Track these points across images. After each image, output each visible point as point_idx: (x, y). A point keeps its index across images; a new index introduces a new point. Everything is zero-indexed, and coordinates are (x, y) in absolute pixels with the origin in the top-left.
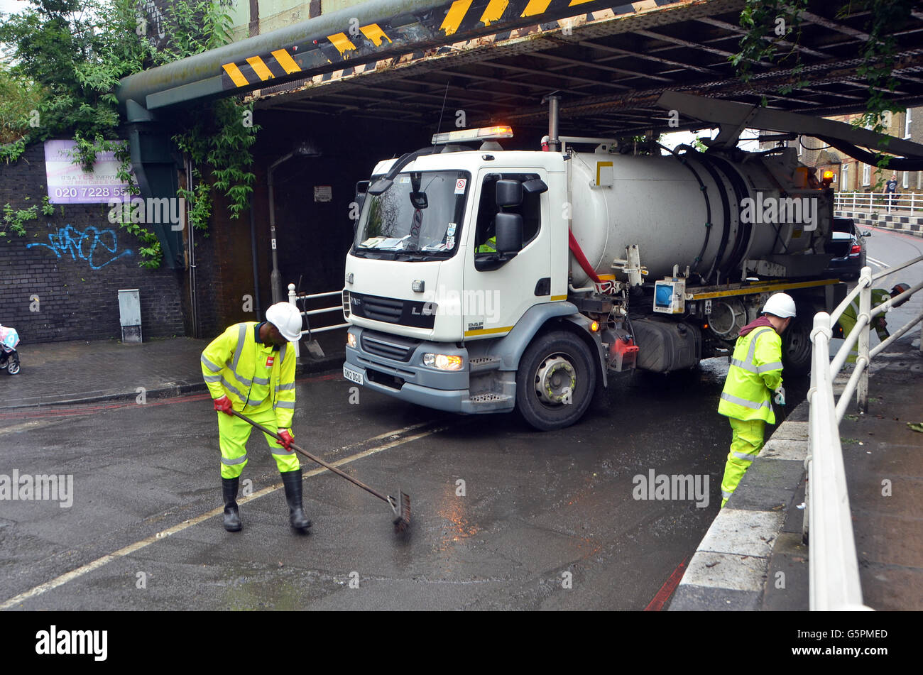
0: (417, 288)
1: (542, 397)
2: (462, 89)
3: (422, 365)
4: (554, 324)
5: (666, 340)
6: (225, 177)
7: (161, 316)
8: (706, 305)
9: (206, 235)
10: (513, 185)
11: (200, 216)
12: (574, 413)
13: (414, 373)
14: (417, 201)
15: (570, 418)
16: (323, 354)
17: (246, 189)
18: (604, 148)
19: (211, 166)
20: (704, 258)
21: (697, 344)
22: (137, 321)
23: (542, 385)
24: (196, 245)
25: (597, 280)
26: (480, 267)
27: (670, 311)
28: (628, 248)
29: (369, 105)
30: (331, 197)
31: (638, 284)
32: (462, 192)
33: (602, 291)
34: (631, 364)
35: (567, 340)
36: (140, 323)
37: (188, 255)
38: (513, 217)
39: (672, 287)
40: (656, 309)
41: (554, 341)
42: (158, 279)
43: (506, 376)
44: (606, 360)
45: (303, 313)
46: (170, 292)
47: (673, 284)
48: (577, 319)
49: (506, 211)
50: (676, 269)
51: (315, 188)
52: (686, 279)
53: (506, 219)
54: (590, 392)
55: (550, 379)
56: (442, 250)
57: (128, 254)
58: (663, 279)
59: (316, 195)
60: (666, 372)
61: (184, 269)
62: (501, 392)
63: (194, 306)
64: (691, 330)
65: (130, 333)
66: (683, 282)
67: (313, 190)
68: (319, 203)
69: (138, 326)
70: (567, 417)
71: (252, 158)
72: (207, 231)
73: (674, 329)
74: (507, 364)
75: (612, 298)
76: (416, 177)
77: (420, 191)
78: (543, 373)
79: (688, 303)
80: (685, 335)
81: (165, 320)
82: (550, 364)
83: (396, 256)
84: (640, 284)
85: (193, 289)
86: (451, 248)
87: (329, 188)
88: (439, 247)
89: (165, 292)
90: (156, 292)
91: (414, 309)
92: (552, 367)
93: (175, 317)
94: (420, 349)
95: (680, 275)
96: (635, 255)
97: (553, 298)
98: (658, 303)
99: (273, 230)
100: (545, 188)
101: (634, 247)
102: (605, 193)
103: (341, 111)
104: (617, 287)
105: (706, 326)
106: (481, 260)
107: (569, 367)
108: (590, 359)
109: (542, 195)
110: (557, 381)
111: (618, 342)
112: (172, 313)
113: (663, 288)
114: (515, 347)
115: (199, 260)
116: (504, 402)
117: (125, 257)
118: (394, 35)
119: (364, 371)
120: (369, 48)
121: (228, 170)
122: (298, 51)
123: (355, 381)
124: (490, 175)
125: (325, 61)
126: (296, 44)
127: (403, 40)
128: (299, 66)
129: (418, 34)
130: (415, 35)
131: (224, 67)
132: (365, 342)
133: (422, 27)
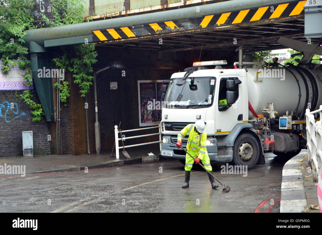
0: (198, 117)
1: (241, 157)
2: (189, 39)
4: (245, 131)
5: (285, 139)
6: (80, 78)
7: (39, 145)
8: (300, 126)
9: (65, 105)
10: (232, 82)
11: (66, 96)
12: (253, 164)
14: (192, 87)
15: (251, 166)
16: (130, 157)
17: (90, 84)
18: (257, 66)
19: (73, 73)
20: (299, 109)
21: (297, 142)
22: (31, 146)
23: (241, 153)
24: (61, 110)
25: (257, 117)
26: (220, 110)
27: (286, 128)
28: (269, 104)
29: (141, 44)
30: (117, 87)
31: (273, 118)
32: (213, 84)
33: (259, 121)
34: (272, 148)
35: (249, 137)
36: (32, 147)
37: (56, 115)
38: (232, 92)
39: (286, 119)
40: (280, 128)
41: (245, 137)
42: (38, 127)
43: (229, 148)
44: (263, 145)
45: (120, 139)
46: (43, 133)
47: (287, 118)
48: (252, 129)
49: (230, 90)
50: (287, 113)
51: (111, 83)
52: (292, 117)
53: (230, 93)
54: (258, 157)
55: (244, 150)
56: (207, 104)
57: (23, 115)
58: (283, 116)
59: (111, 86)
60: (285, 152)
61: (54, 121)
62: (227, 154)
63: (58, 139)
64: (295, 136)
65: (28, 153)
66: (290, 117)
67: (110, 84)
68: (112, 90)
69: (32, 149)
70: (250, 165)
71: (92, 69)
72: (66, 103)
73: (288, 135)
74: (229, 144)
75: (264, 123)
76: (193, 79)
77: (194, 84)
78: (242, 148)
79: (293, 125)
80: (292, 138)
81: (41, 147)
82: (244, 145)
83: (188, 107)
84: (274, 118)
85: (58, 131)
86: (210, 103)
87: (116, 83)
88: (206, 103)
89: (41, 133)
90: (37, 133)
92: (245, 146)
93: (46, 145)
95: (289, 114)
96: (272, 107)
97: (244, 122)
98: (281, 125)
99: (96, 102)
100: (240, 82)
101: (271, 104)
102: (259, 83)
103: (124, 47)
104: (265, 119)
105: (300, 134)
106: (220, 107)
107: (250, 146)
108: (257, 144)
109: (239, 85)
110: (246, 151)
111: (267, 139)
112: (44, 143)
113: (283, 120)
114: (232, 139)
115: (61, 117)
116: (229, 158)
117: (22, 116)
118: (180, 26)
119: (173, 151)
120: (168, 30)
121: (81, 75)
122: (134, 28)
123: (168, 155)
124: (222, 78)
125: (147, 33)
126: (133, 26)
127: (184, 28)
128: (135, 34)
129: (190, 26)
130: (189, 26)
131: (94, 32)
132: (173, 140)
133: (192, 24)
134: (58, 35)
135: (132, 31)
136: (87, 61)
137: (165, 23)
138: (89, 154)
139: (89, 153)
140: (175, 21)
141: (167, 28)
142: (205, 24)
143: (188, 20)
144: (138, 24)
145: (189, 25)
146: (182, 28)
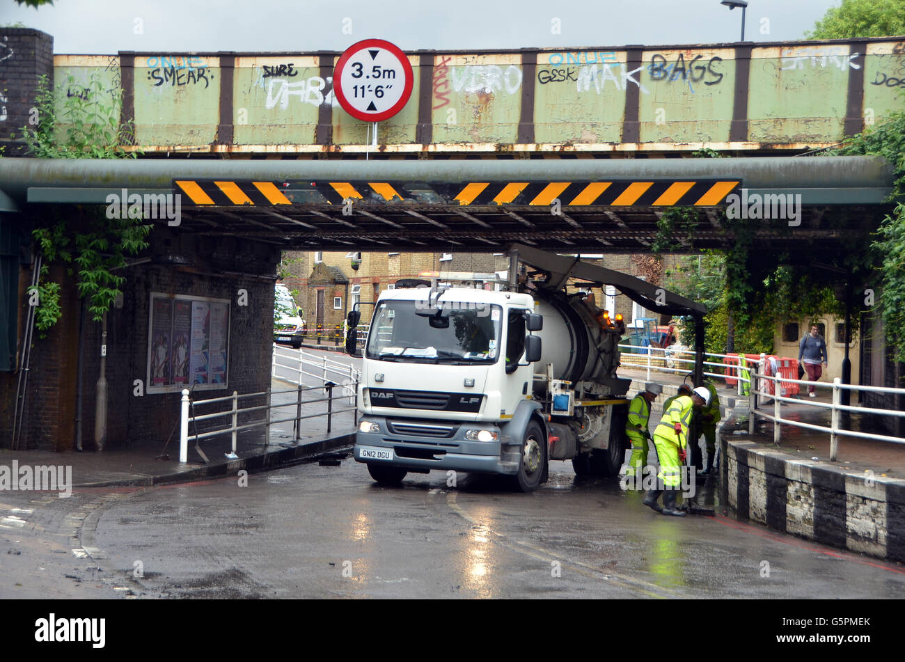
0: (467, 384)
1: (527, 467)
3: (465, 439)
4: (534, 415)
5: (566, 436)
9: (43, 336)
13: (457, 446)
16: (208, 460)
23: (527, 457)
24: (33, 346)
26: (507, 371)
27: (567, 414)
28: (547, 365)
30: (123, 304)
35: (537, 427)
37: (21, 357)
39: (568, 396)
40: (553, 413)
41: (533, 427)
43: (513, 448)
45: (191, 419)
47: (568, 393)
54: (543, 466)
55: (530, 454)
61: (13, 372)
62: (509, 460)
63: (18, 413)
70: (534, 481)
72: (44, 332)
74: (515, 439)
78: (527, 450)
79: (576, 408)
82: (530, 443)
83: (436, 361)
86: (494, 356)
91: (463, 399)
92: (531, 446)
94: (463, 428)
96: (550, 371)
97: (527, 397)
98: (554, 407)
99: (104, 335)
101: (551, 365)
106: (508, 366)
107: (537, 447)
108: (544, 443)
110: (533, 456)
113: (561, 397)
114: (518, 429)
115: (32, 362)
116: (515, 467)
118: (406, 195)
119: (393, 450)
120: (377, 200)
121: (99, 272)
122: (288, 188)
123: (381, 458)
124: (512, 309)
125: (324, 201)
126: (287, 181)
127: (416, 200)
128: (289, 199)
129: (432, 199)
130: (429, 199)
131: (177, 182)
132: (393, 427)
133: (436, 195)
134: (73, 178)
135: (283, 192)
136: (131, 242)
137: (369, 186)
138: (80, 451)
139: (81, 448)
140: (397, 185)
141: (374, 195)
142: (466, 198)
143: (427, 186)
144: (300, 179)
145: (428, 197)
146: (411, 199)
